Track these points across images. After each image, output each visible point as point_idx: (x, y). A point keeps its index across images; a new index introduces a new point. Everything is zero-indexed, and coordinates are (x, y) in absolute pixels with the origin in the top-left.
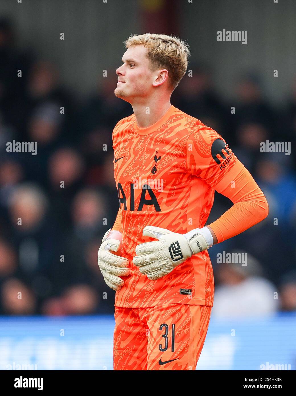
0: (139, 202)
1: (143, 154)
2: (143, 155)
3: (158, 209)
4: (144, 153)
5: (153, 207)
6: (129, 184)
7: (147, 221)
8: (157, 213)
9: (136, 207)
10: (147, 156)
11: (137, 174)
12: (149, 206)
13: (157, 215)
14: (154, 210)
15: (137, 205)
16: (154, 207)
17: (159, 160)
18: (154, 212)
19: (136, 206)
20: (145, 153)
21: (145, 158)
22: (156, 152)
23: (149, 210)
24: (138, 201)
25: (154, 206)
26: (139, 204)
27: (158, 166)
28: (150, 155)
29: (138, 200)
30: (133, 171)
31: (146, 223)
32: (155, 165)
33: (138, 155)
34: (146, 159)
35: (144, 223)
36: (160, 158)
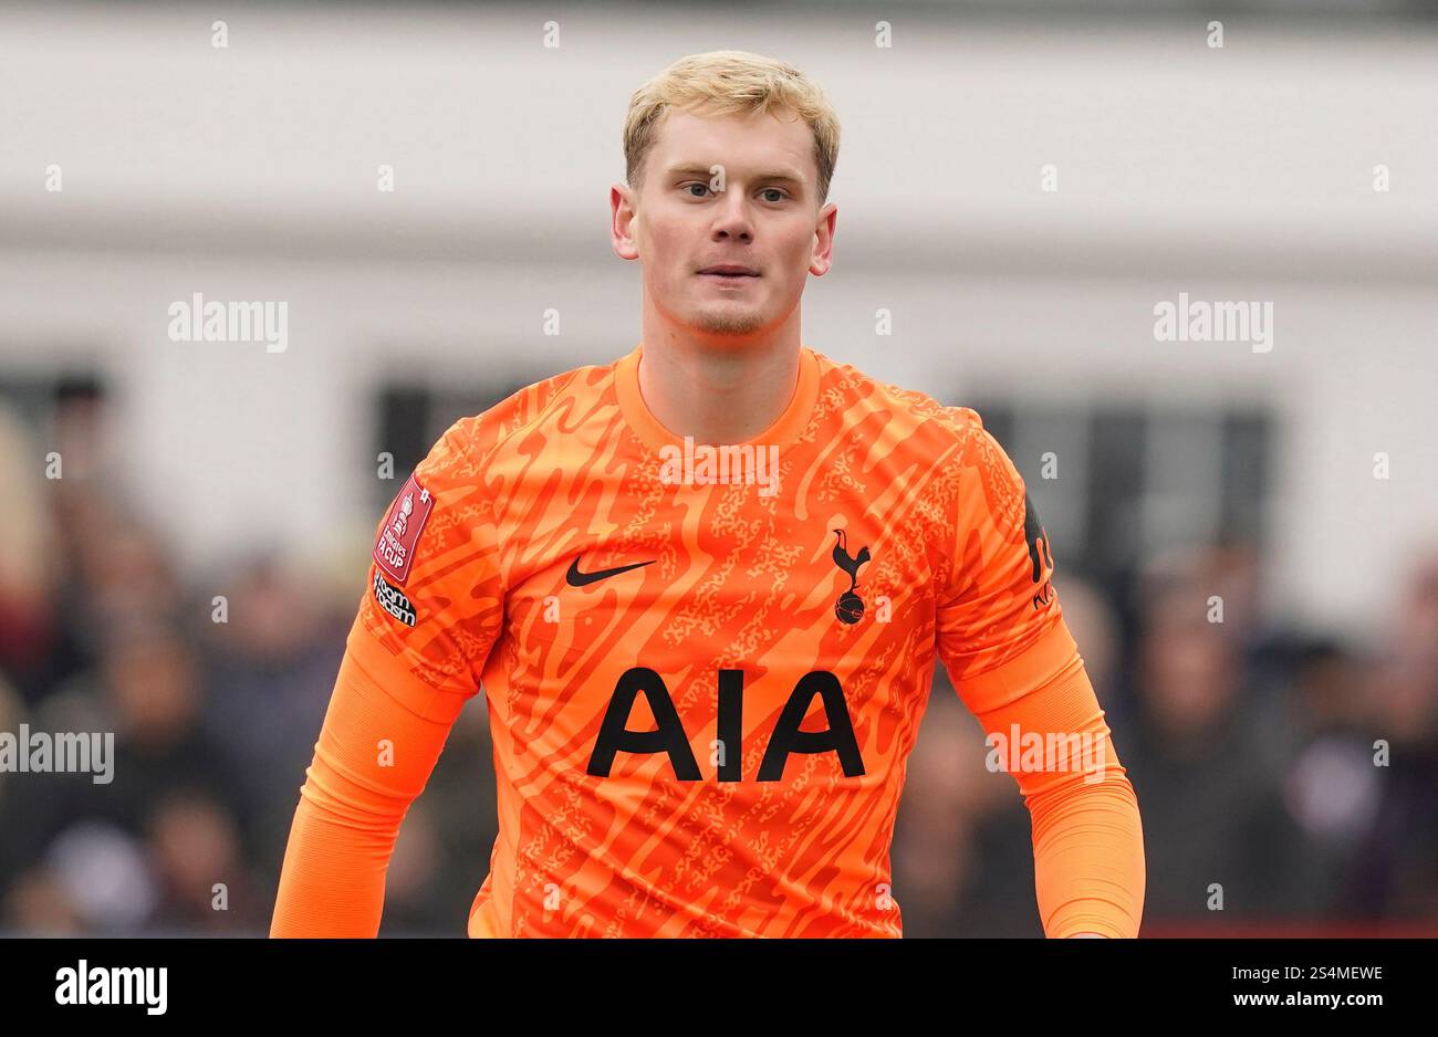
0: (768, 743)
1: (763, 547)
2: (764, 552)
3: (853, 767)
4: (767, 544)
5: (833, 758)
6: (712, 674)
7: (808, 823)
8: (851, 782)
9: (752, 767)
10: (791, 554)
11: (754, 631)
12: (812, 759)
13: (854, 792)
14: (837, 772)
15: (755, 757)
16: (838, 759)
17: (866, 564)
18: (836, 780)
19: (752, 760)
20: (773, 542)
21: (782, 563)
22: (836, 531)
23: (815, 772)
24: (763, 740)
25: (840, 755)
26: (764, 751)
27: (867, 587)
28: (802, 548)
29: (763, 736)
30: (724, 617)
31: (802, 830)
32: (853, 587)
33: (732, 554)
34: (788, 564)
35: (793, 833)
36: (864, 555)
